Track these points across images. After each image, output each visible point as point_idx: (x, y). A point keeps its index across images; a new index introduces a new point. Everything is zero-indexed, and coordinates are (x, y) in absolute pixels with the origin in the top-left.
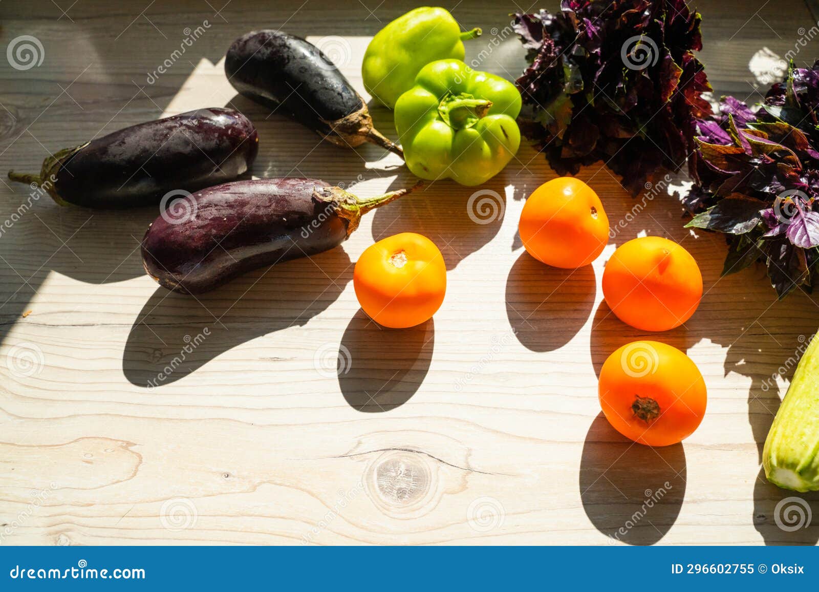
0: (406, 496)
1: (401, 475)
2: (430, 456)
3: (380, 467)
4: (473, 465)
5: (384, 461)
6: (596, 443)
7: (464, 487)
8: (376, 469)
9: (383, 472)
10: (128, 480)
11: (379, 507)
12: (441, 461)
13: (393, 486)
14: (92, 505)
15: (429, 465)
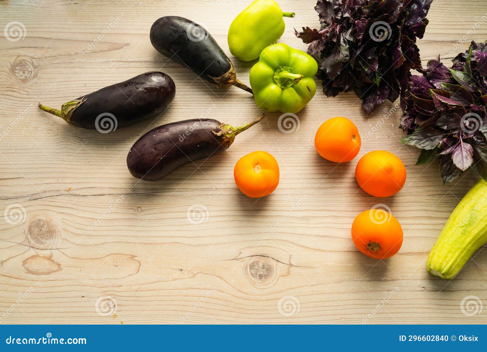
0: (263, 278)
1: (260, 268)
2: (273, 258)
3: (250, 265)
4: (293, 263)
5: (252, 261)
6: (349, 251)
7: (289, 273)
8: (249, 266)
9: (252, 266)
10: (136, 274)
11: (251, 283)
12: (278, 261)
13: (257, 273)
14: (121, 286)
15: (273, 263)
